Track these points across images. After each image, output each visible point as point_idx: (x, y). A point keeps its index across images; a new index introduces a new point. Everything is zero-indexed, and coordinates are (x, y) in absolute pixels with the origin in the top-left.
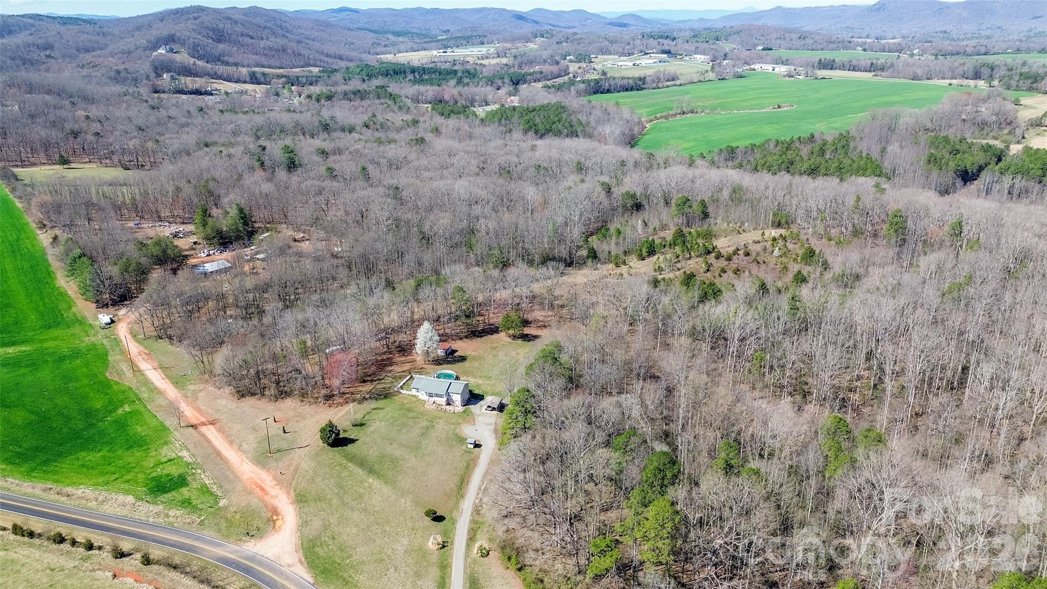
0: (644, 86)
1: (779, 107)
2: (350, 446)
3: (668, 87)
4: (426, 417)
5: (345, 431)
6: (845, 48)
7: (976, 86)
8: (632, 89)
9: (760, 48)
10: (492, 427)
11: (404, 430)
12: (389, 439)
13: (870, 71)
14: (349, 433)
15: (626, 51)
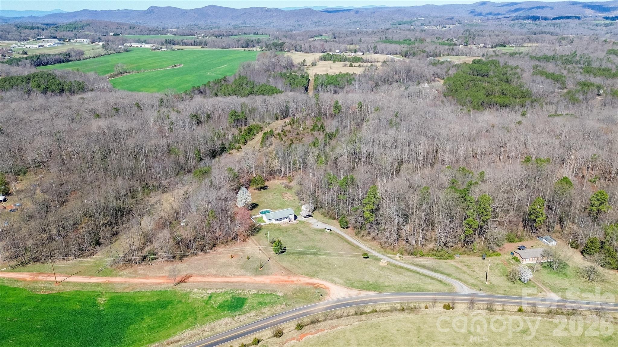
0: (71, 58)
1: (175, 66)
3: (87, 59)
6: (161, 34)
7: (257, 50)
8: (63, 62)
9: (112, 34)
10: (320, 223)
12: (296, 242)
13: (194, 45)
15: (22, 38)
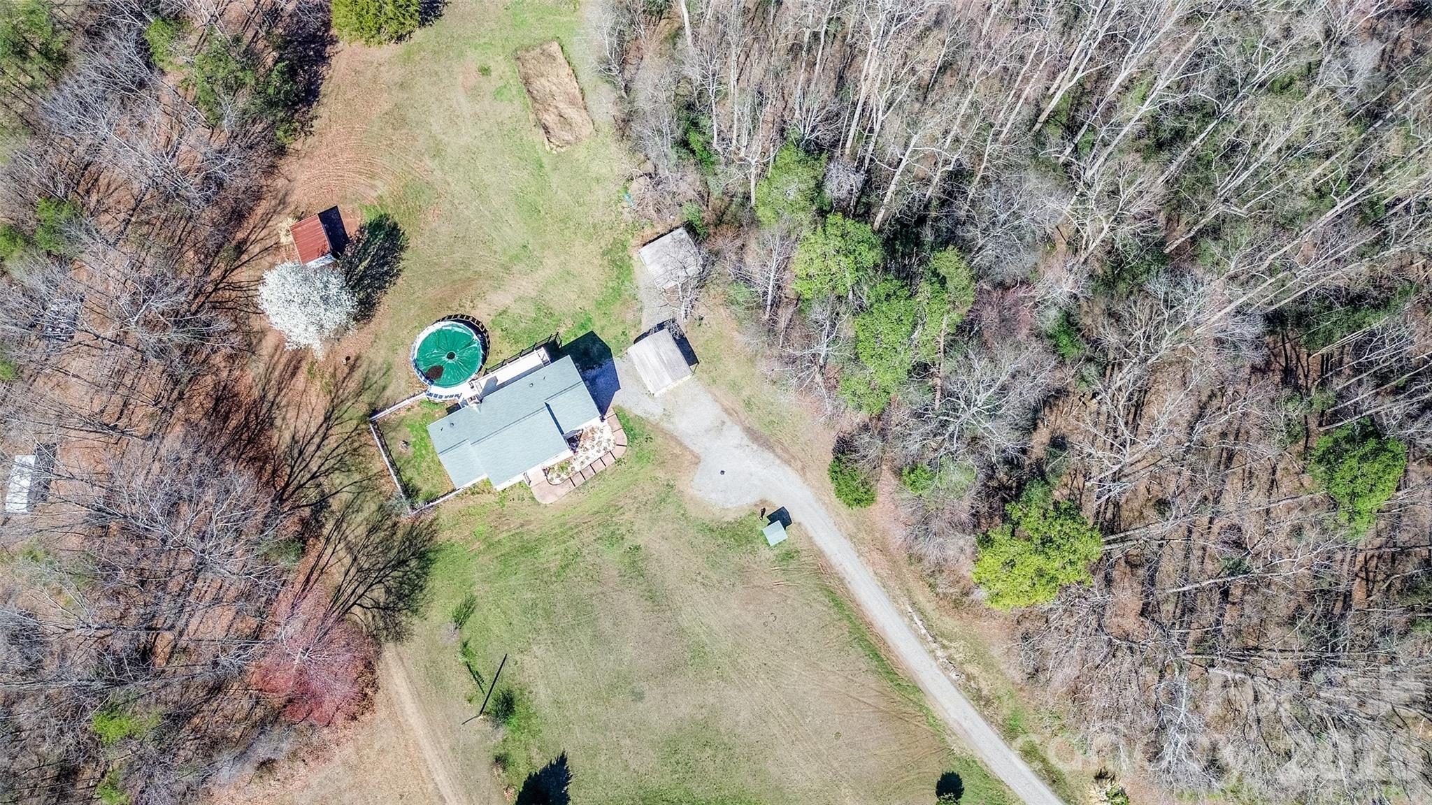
2: (571, 789)
4: (588, 537)
5: (501, 761)
10: (735, 434)
11: (606, 625)
12: (612, 687)
14: (519, 756)
